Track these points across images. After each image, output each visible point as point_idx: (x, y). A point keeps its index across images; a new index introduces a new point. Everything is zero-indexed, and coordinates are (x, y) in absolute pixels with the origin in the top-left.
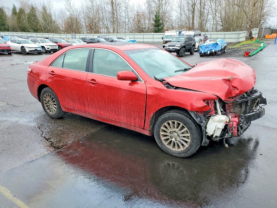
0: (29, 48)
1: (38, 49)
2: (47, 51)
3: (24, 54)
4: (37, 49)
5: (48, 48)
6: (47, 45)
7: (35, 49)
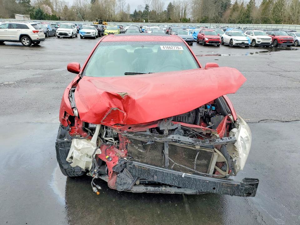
0: (237, 40)
1: (246, 42)
2: (257, 44)
3: (231, 47)
4: (244, 42)
5: (258, 42)
6: (258, 38)
7: (242, 42)
